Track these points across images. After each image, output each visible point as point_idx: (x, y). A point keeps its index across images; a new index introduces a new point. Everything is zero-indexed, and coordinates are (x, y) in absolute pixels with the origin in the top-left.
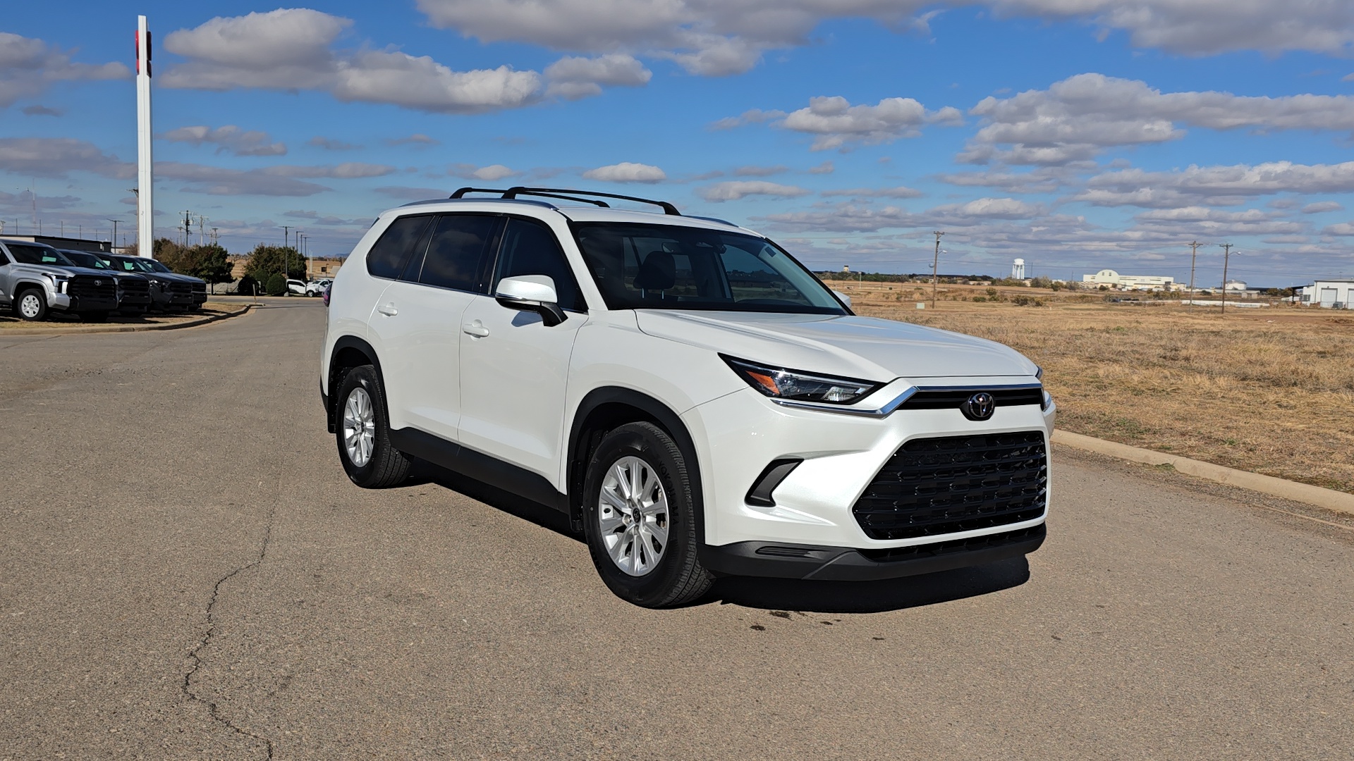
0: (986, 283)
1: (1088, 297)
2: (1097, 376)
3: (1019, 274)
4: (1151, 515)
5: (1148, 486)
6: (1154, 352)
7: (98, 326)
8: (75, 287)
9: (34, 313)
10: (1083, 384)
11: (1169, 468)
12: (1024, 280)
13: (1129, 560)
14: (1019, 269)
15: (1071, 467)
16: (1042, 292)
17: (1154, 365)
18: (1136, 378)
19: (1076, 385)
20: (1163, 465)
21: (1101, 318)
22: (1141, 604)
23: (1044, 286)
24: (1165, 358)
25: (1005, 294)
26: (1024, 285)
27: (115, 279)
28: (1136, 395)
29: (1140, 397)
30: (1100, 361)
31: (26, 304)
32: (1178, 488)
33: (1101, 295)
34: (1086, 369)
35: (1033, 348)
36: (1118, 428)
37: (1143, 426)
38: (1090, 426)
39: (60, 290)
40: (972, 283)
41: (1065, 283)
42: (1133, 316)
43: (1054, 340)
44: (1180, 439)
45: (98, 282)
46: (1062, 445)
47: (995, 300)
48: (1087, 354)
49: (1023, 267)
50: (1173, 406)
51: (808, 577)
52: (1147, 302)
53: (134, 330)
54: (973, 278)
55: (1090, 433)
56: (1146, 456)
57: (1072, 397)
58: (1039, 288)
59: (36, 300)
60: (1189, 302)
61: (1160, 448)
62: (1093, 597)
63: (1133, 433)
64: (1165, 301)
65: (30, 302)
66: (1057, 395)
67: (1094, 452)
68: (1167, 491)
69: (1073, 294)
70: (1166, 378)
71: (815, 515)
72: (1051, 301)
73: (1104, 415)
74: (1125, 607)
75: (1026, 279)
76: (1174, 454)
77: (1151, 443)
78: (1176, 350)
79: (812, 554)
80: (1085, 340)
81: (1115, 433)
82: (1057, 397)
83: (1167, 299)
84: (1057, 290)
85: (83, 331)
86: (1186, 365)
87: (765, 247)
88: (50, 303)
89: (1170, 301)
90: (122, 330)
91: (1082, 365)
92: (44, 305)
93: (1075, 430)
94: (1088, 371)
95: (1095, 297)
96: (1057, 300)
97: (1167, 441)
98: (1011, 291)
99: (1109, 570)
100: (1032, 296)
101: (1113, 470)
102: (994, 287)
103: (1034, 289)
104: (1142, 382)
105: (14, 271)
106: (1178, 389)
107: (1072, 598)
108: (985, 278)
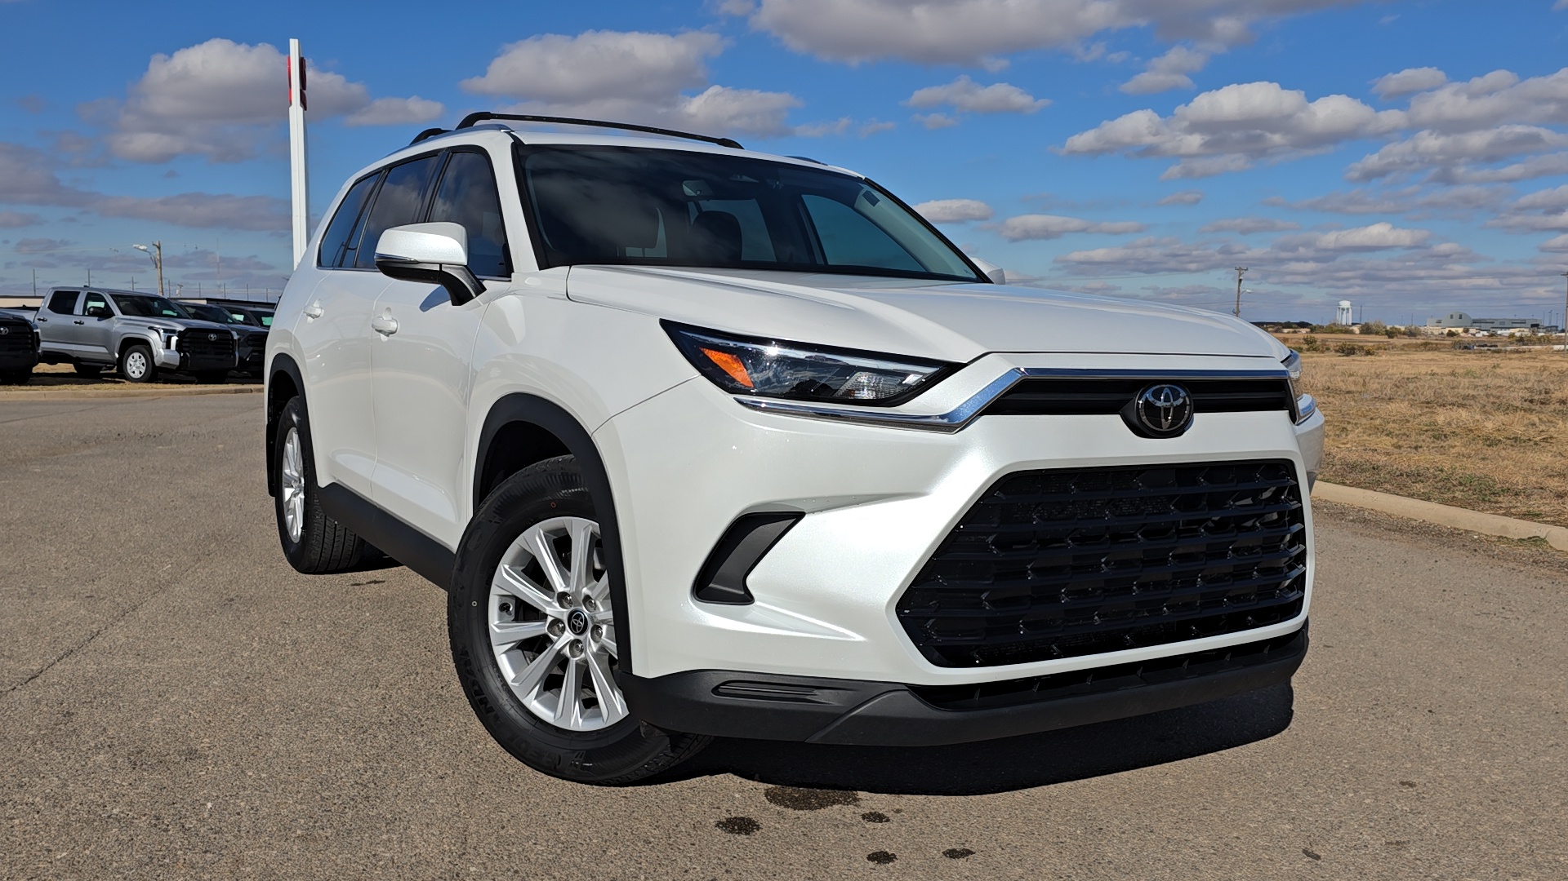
0: (1304, 331)
1: (1432, 344)
2: (1435, 423)
3: (1345, 319)
4: (1509, 615)
5: (1506, 570)
6: (1516, 396)
7: (210, 387)
8: (186, 342)
9: (141, 373)
10: (1414, 434)
11: (1538, 543)
12: (1350, 326)
13: (1469, 692)
14: (1345, 312)
15: (1387, 543)
16: (1373, 340)
17: (1516, 409)
18: (1490, 425)
19: (1404, 434)
20: (1530, 538)
21: (1447, 363)
22: (1487, 780)
23: (1377, 333)
24: (1531, 401)
25: (1327, 343)
26: (1352, 332)
27: (234, 333)
28: (1489, 446)
29: (1495, 449)
30: (1440, 406)
31: (132, 363)
32: (1554, 573)
33: (1449, 341)
34: (1420, 415)
35: (1349, 392)
36: (1461, 488)
37: (1499, 485)
38: (1419, 486)
39: (168, 346)
40: (1286, 330)
41: (1403, 329)
42: (1489, 361)
43: (1379, 383)
44: (1554, 502)
45: (212, 336)
46: (1376, 512)
47: (1314, 350)
48: (1423, 399)
49: (1350, 311)
50: (1545, 458)
51: (815, 739)
52: (1509, 348)
53: (251, 391)
54: (1288, 325)
55: (1419, 495)
56: (1503, 527)
57: (1396, 450)
58: (1371, 336)
59: (142, 358)
60: (1562, 347)
61: (1525, 515)
62: (1396, 765)
63: (1483, 494)
64: (1531, 347)
65: (136, 361)
66: (1376, 447)
67: (1424, 521)
68: (1536, 577)
69: (1414, 341)
70: (1534, 425)
71: (825, 620)
72: (1385, 349)
73: (1442, 471)
74: (1456, 785)
75: (1353, 324)
76: (1546, 522)
77: (1511, 508)
78: (1546, 393)
79: (821, 696)
80: (1422, 383)
81: (1456, 495)
82: (1376, 450)
83: (1534, 344)
84: (1392, 338)
85: (190, 393)
86: (1561, 408)
87: (863, 191)
88: (157, 362)
89: (1538, 347)
90: (236, 391)
91: (1414, 411)
92: (150, 362)
93: (1398, 491)
94: (1423, 418)
95: (1440, 344)
96: (1393, 348)
97: (1535, 504)
98: (1334, 339)
99: (1430, 711)
100: (1361, 344)
101: (1451, 547)
102: (1313, 335)
103: (1363, 336)
104: (1499, 430)
105: (119, 325)
106: (1551, 438)
107: (1357, 766)
108: (1303, 325)
